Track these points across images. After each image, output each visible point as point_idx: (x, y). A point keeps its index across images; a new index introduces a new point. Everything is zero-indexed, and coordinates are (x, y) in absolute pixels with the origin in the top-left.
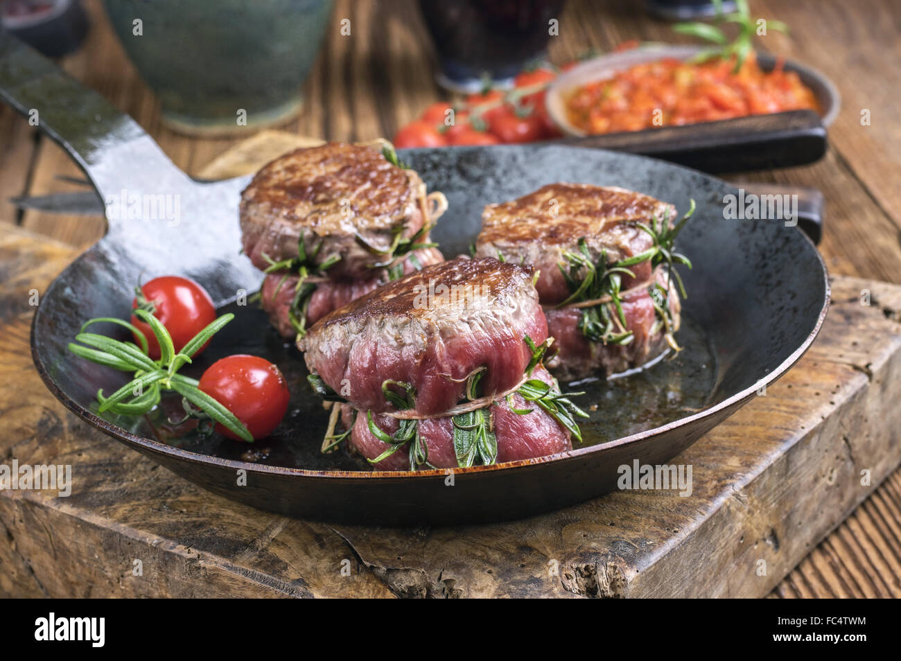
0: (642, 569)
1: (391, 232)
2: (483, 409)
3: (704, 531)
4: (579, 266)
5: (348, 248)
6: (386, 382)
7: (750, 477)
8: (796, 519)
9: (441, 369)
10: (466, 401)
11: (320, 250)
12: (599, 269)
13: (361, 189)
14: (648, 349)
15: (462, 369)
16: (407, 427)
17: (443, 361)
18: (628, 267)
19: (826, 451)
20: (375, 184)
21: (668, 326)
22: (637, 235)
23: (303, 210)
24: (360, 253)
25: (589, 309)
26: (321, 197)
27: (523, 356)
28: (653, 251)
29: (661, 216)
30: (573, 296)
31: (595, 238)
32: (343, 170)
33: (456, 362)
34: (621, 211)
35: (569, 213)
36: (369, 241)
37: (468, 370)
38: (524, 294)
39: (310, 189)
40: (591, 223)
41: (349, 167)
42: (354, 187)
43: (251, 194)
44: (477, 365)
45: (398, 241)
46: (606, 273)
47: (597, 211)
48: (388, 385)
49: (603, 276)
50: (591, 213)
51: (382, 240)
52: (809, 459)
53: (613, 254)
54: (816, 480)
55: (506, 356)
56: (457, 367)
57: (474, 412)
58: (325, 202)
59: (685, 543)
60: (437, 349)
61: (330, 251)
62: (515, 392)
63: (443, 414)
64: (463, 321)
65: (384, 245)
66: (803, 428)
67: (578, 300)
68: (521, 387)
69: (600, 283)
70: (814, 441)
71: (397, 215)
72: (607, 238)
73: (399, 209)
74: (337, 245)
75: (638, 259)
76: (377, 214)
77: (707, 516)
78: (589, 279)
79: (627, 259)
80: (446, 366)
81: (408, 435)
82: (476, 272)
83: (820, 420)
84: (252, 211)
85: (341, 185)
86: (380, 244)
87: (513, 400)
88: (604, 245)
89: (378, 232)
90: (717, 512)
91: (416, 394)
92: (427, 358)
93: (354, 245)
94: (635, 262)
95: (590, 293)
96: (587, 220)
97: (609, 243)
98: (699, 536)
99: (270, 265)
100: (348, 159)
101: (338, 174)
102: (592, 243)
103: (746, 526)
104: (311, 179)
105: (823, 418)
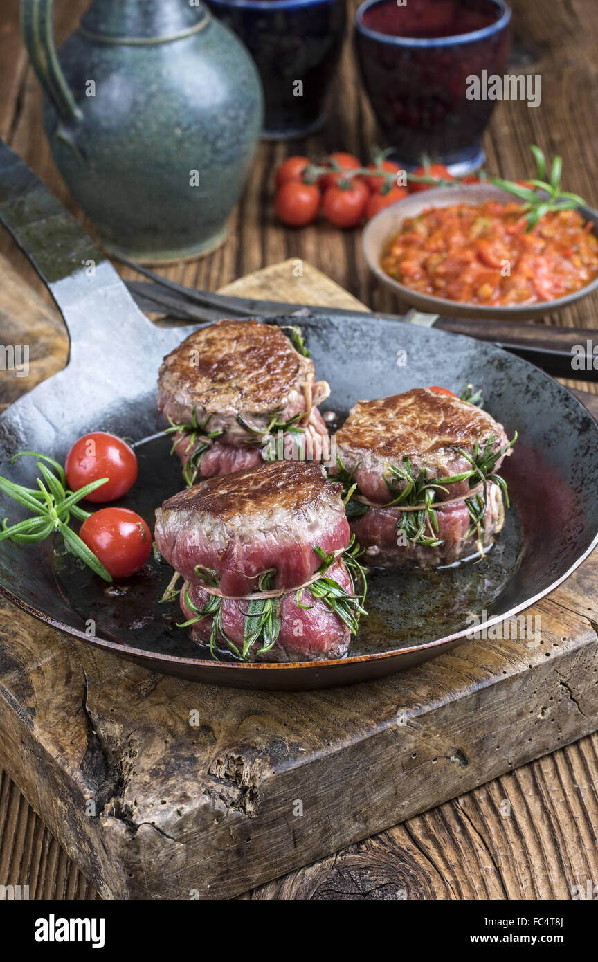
0: (280, 771)
1: (266, 416)
2: (273, 599)
3: (359, 747)
4: (400, 479)
5: (229, 425)
6: (198, 566)
7: (427, 709)
8: (492, 744)
9: (236, 566)
10: (259, 591)
11: (208, 422)
12: (417, 484)
13: (254, 373)
14: (458, 550)
15: (254, 569)
16: (215, 601)
17: (239, 560)
18: (442, 484)
19: (535, 693)
20: (269, 369)
21: (479, 534)
22: (457, 459)
23: (203, 385)
24: (240, 430)
25: (408, 512)
26: (221, 375)
27: (309, 565)
28: (470, 473)
29: (484, 443)
30: (395, 501)
31: (420, 456)
32: (248, 351)
33: (249, 563)
34: (452, 433)
35: (413, 425)
36: (248, 423)
37: (259, 570)
38: (328, 507)
39: (215, 366)
40: (425, 439)
41: (254, 349)
42: (251, 367)
43: (171, 361)
44: (267, 568)
45: (274, 423)
46: (425, 487)
47: (435, 428)
48: (199, 569)
49: (421, 490)
50: (430, 430)
51: (259, 422)
52: (508, 699)
53: (431, 472)
54: (520, 714)
55: (293, 562)
56: (249, 566)
57: (266, 600)
58: (222, 381)
59: (335, 756)
60: (235, 550)
61: (216, 425)
62: (306, 587)
63: (242, 598)
64: (260, 531)
65: (262, 426)
66: (505, 673)
67: (399, 504)
68: (314, 583)
69: (416, 495)
70: (516, 686)
71: (274, 404)
72: (429, 458)
73: (278, 397)
74: (222, 422)
75: (453, 478)
76: (258, 401)
77: (366, 736)
78: (407, 490)
79: (443, 479)
80: (240, 565)
81: (213, 609)
82: (294, 483)
83: (527, 668)
84: (167, 376)
85: (242, 366)
86: (255, 426)
87: (301, 595)
88: (425, 463)
89: (256, 415)
90: (379, 733)
91: (219, 579)
92: (227, 555)
93: (235, 424)
94: (451, 481)
95: (408, 500)
96: (423, 435)
97: (431, 463)
98: (354, 751)
99: (171, 426)
100: (257, 341)
101: (243, 354)
102: (416, 460)
103: (419, 746)
104: (220, 356)
105: (530, 666)
